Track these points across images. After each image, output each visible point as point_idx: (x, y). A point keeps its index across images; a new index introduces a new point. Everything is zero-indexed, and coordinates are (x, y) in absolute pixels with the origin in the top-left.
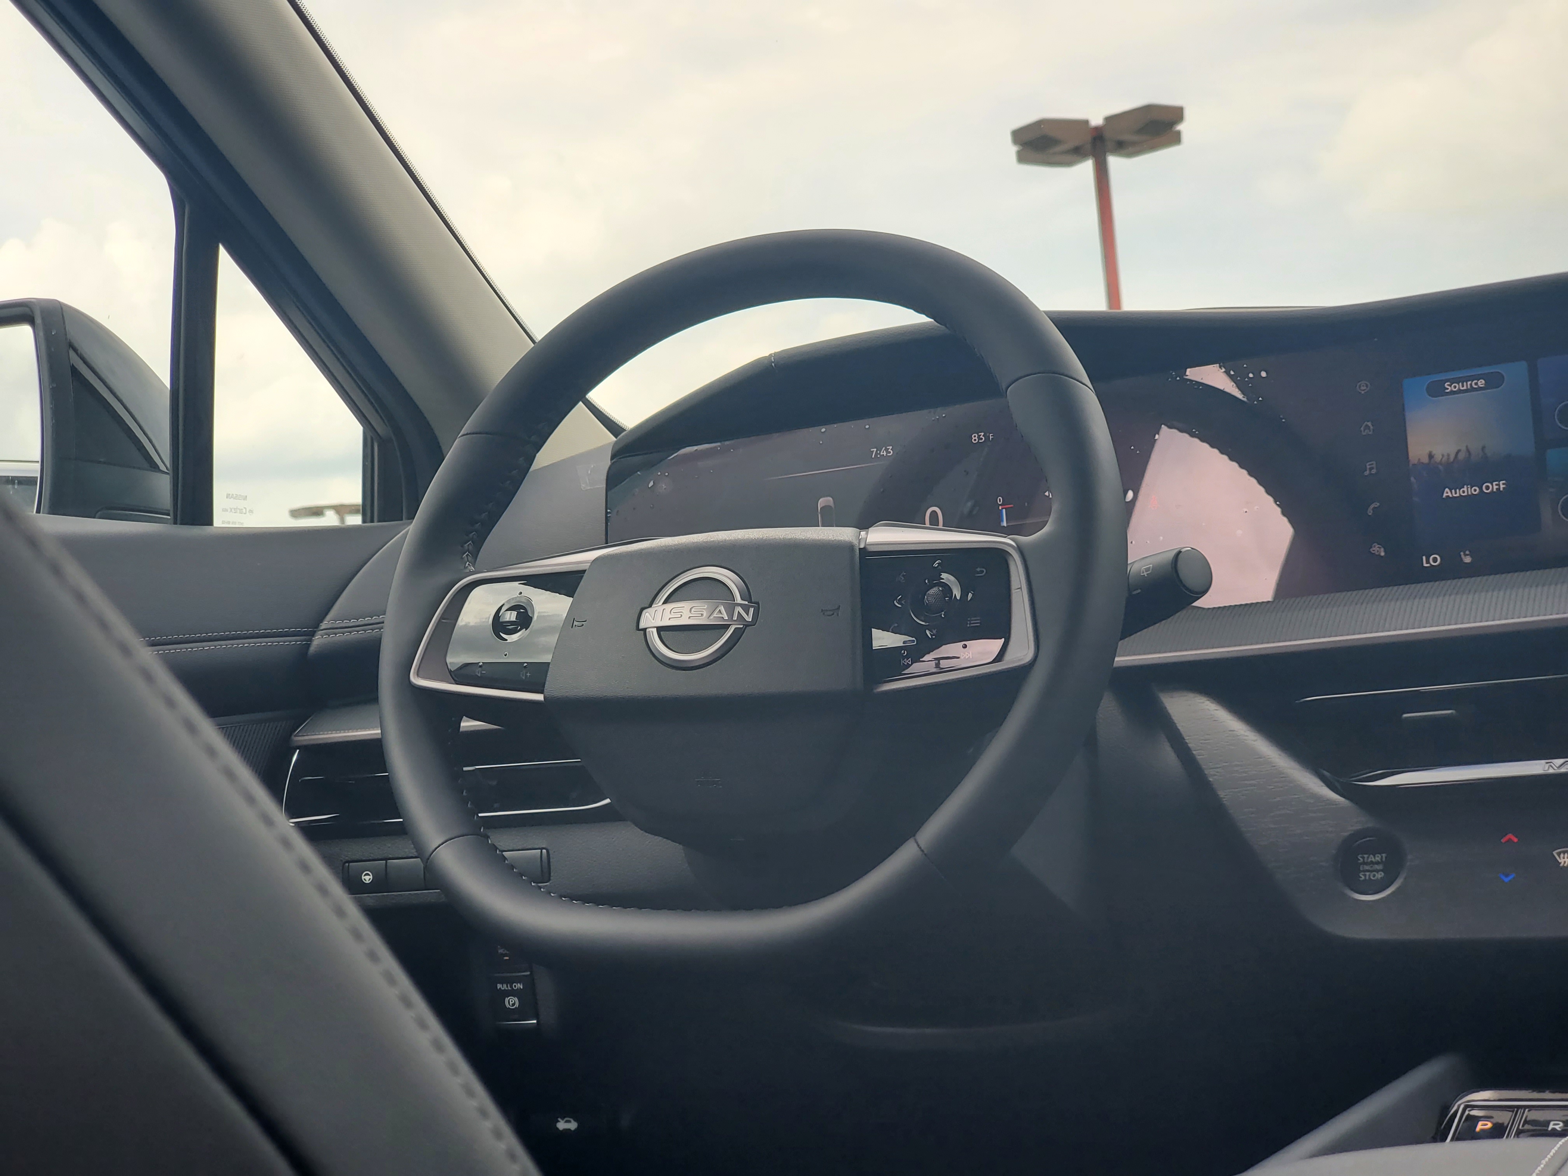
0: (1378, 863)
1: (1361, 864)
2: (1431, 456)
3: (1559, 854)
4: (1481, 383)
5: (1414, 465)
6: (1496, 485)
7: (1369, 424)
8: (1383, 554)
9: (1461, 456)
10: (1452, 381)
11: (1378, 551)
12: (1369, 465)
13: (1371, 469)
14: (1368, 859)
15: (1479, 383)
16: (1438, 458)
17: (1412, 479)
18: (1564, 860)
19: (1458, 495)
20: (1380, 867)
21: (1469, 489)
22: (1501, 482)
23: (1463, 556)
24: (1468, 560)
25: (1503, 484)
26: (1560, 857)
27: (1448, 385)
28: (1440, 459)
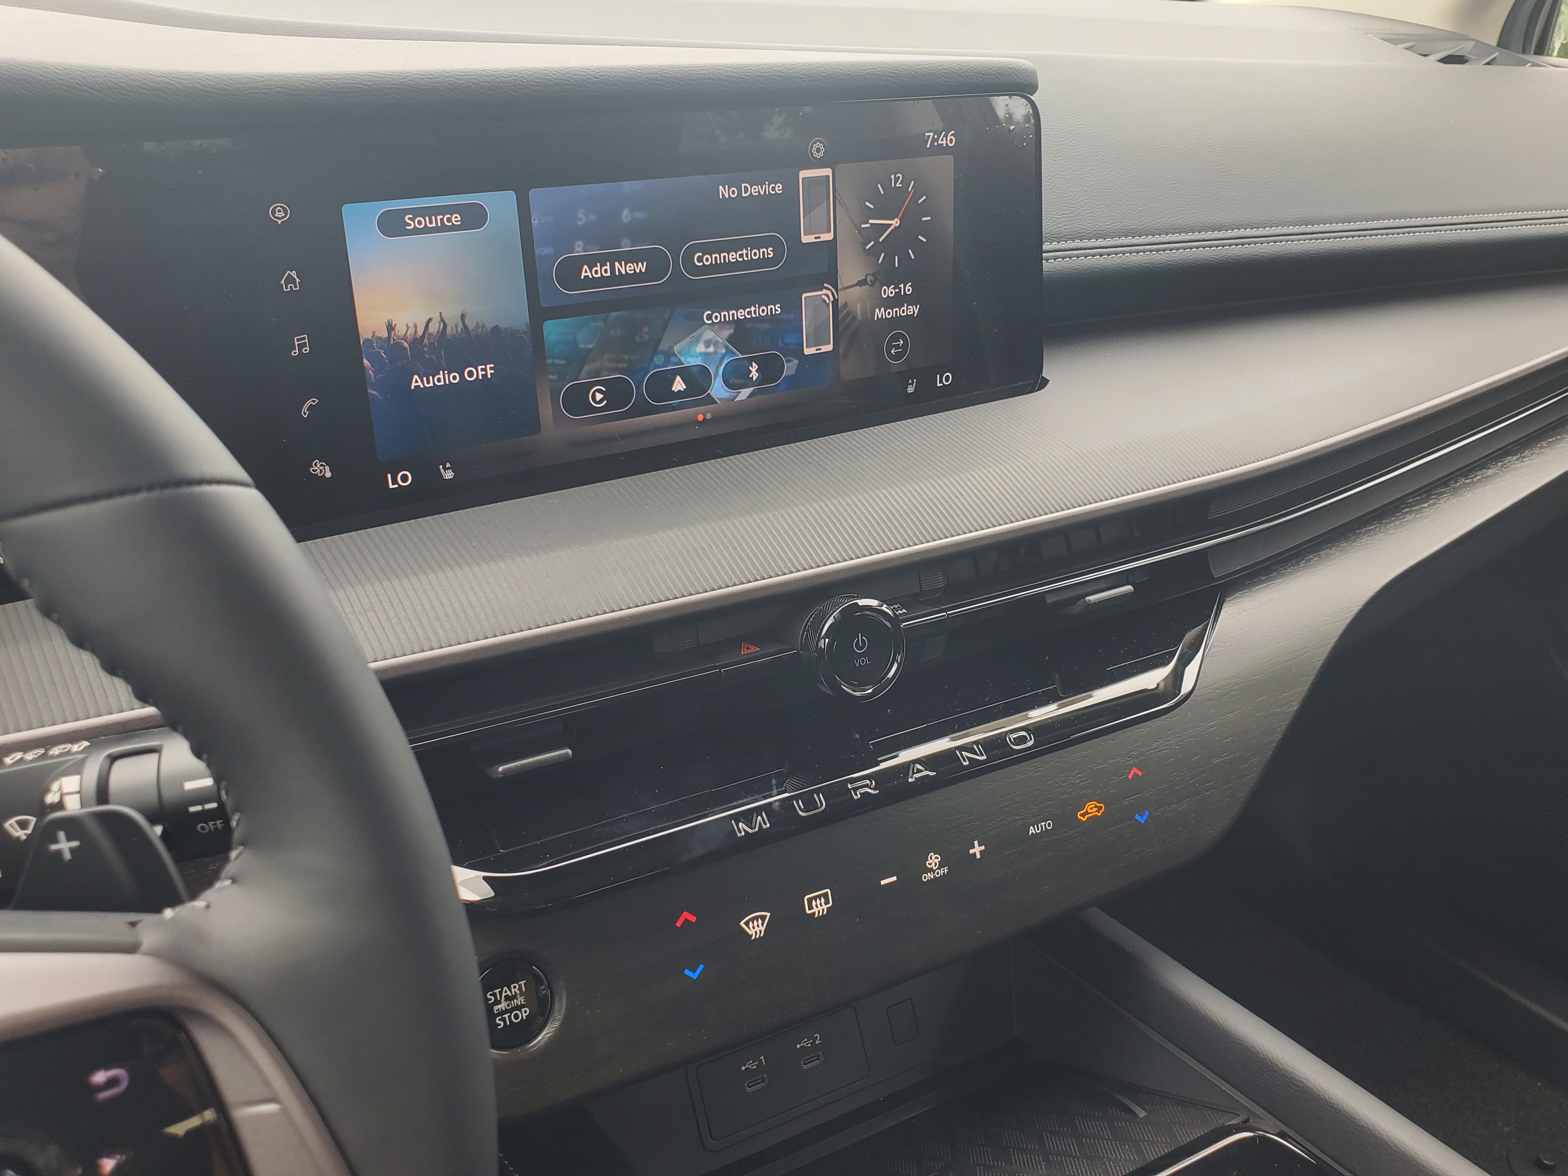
2: (390, 328)
3: (747, 924)
4: (456, 219)
5: (366, 340)
6: (482, 370)
7: (294, 274)
8: (328, 475)
9: (434, 328)
10: (416, 212)
11: (321, 471)
12: (298, 340)
13: (301, 346)
15: (453, 220)
16: (400, 330)
17: (365, 361)
19: (431, 384)
21: (447, 376)
22: (488, 366)
23: (442, 471)
24: (449, 475)
25: (491, 369)
26: (749, 928)
27: (409, 219)
28: (404, 333)
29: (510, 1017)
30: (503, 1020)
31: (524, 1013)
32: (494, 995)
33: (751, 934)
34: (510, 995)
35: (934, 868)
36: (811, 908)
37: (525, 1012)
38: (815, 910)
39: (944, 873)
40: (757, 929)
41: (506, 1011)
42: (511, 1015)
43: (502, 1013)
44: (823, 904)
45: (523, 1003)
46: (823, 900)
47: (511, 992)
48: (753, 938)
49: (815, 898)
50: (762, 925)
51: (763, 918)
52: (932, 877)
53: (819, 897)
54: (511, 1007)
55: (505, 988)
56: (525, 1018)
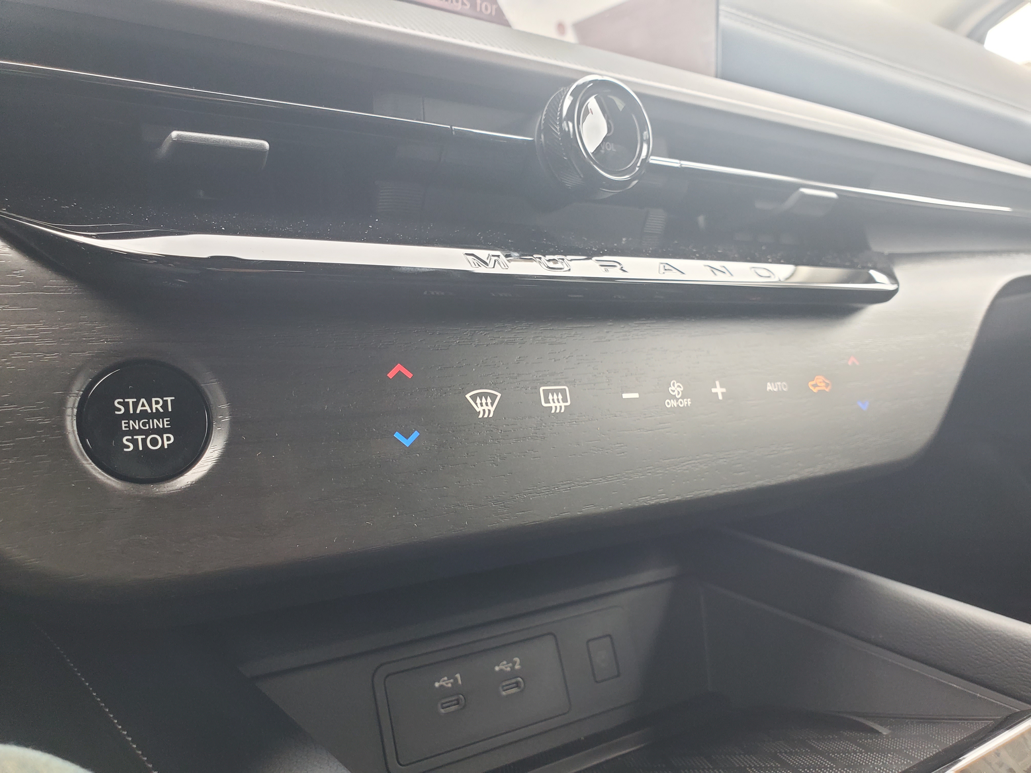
0: (158, 415)
1: (123, 417)
3: (474, 398)
14: (135, 408)
18: (483, 408)
20: (165, 423)
26: (476, 404)
29: (144, 441)
30: (135, 442)
31: (167, 440)
32: (126, 405)
33: (478, 411)
34: (149, 411)
35: (678, 397)
36: (547, 401)
37: (169, 439)
38: (552, 404)
39: (687, 404)
40: (485, 407)
41: (140, 432)
42: (146, 439)
43: (134, 432)
44: (560, 400)
45: (166, 426)
46: (560, 397)
47: (151, 407)
48: (481, 416)
49: (553, 391)
50: (492, 404)
51: (493, 397)
52: (676, 406)
53: (557, 391)
54: (147, 427)
55: (143, 400)
56: (166, 447)
